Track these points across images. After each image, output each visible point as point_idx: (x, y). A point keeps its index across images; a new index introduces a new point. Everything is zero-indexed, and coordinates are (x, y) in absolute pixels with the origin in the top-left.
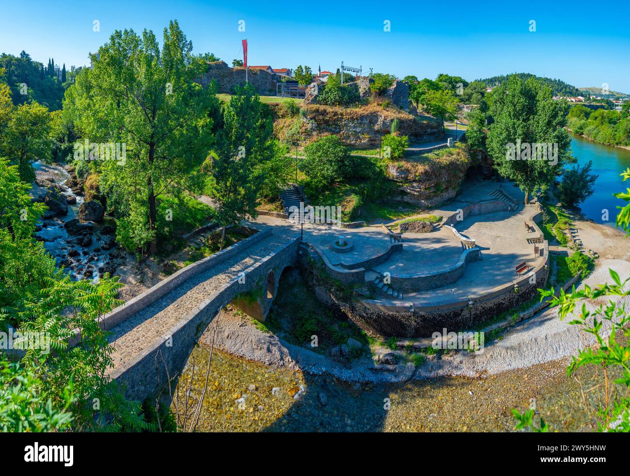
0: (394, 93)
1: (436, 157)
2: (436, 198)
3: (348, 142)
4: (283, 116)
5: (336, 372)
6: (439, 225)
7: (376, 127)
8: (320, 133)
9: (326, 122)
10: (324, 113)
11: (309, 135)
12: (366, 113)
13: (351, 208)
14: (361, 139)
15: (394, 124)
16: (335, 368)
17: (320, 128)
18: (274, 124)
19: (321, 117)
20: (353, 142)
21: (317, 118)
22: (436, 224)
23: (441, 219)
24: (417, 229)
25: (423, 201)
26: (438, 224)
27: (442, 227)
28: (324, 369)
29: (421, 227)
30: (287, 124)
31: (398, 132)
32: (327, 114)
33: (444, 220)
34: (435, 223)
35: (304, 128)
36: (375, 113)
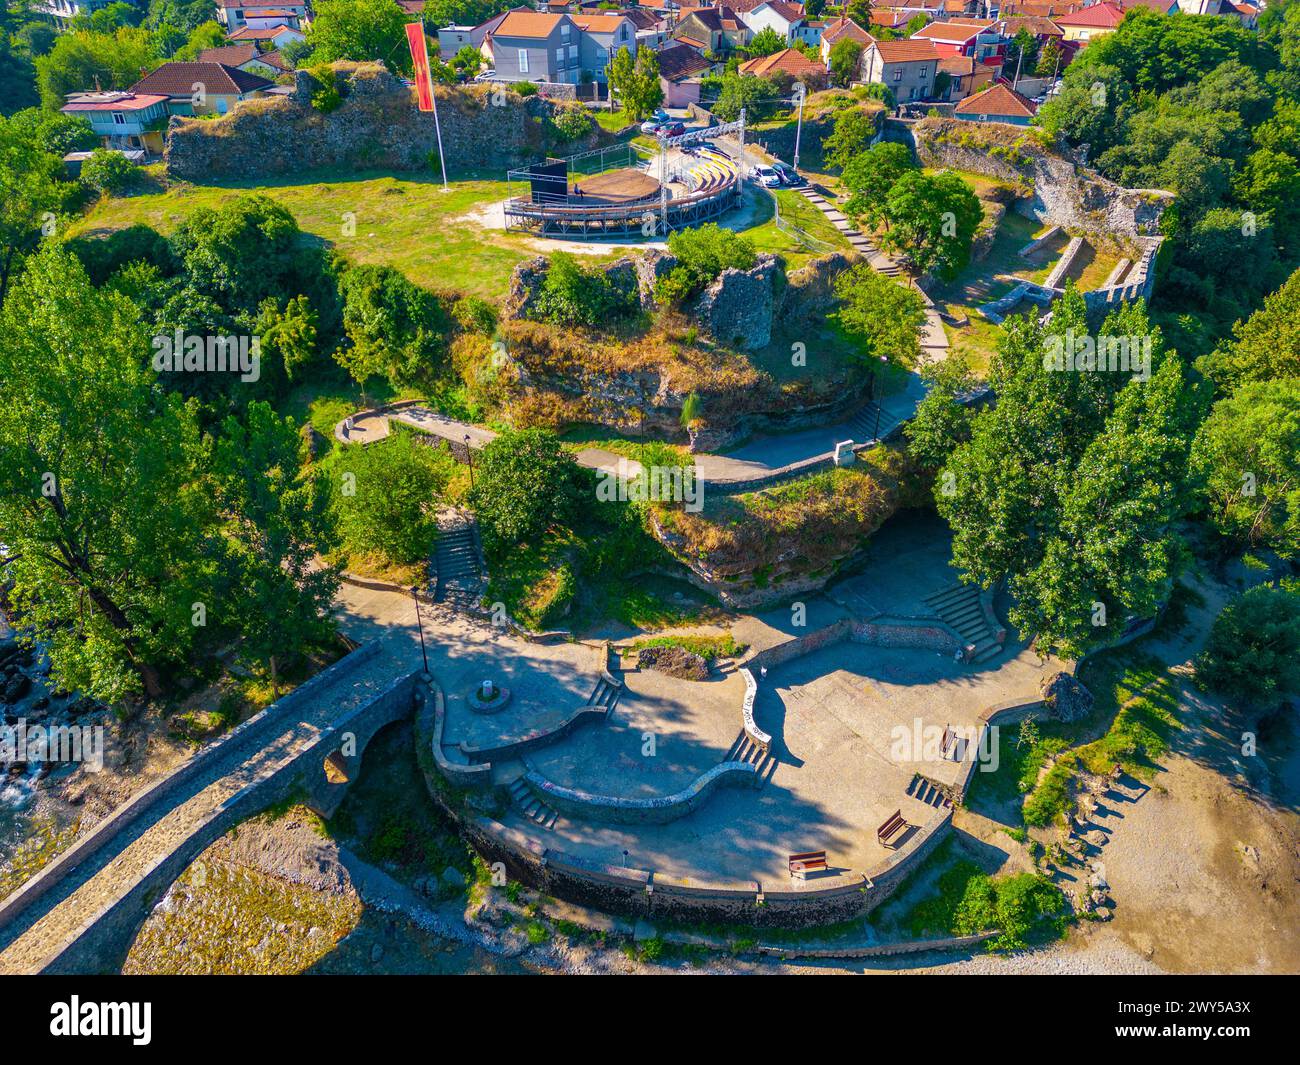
0: (716, 305)
1: (771, 504)
2: (758, 592)
3: (599, 419)
4: (471, 330)
5: (414, 913)
6: (733, 663)
7: (655, 401)
8: (540, 392)
9: (549, 371)
10: (544, 348)
11: (519, 393)
12: (632, 365)
13: (547, 603)
14: (626, 419)
15: (687, 406)
16: (416, 907)
17: (539, 381)
18: (453, 346)
19: (537, 358)
20: (610, 422)
21: (528, 361)
22: (725, 662)
23: (741, 652)
24: (673, 668)
25: (724, 595)
26: (730, 660)
27: (735, 670)
28: (397, 907)
29: (684, 664)
30: (477, 353)
31: (703, 421)
32: (551, 351)
33: (750, 655)
34: (725, 657)
35: (505, 374)
36: (651, 366)
